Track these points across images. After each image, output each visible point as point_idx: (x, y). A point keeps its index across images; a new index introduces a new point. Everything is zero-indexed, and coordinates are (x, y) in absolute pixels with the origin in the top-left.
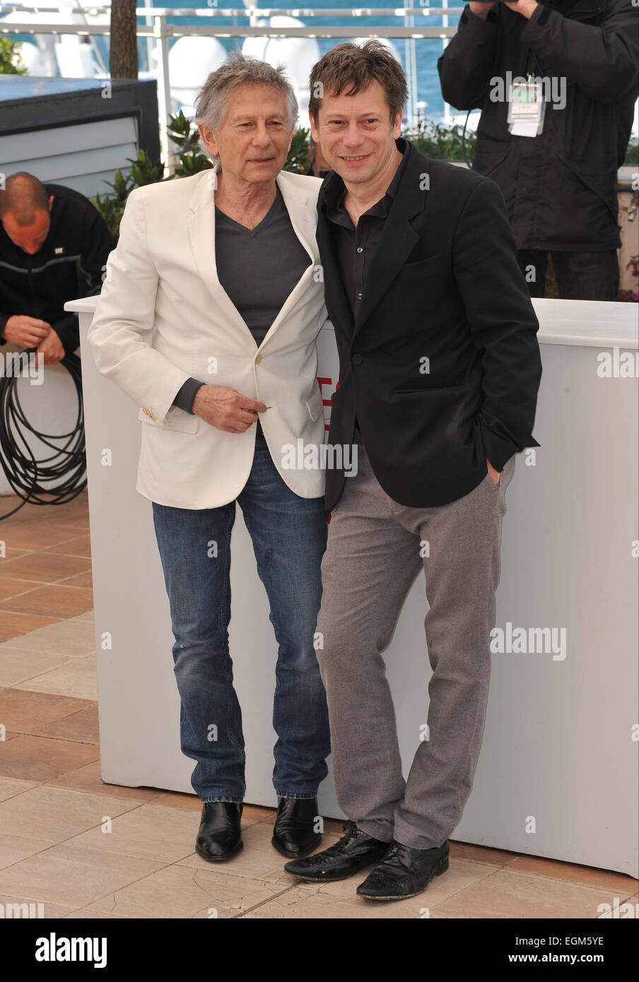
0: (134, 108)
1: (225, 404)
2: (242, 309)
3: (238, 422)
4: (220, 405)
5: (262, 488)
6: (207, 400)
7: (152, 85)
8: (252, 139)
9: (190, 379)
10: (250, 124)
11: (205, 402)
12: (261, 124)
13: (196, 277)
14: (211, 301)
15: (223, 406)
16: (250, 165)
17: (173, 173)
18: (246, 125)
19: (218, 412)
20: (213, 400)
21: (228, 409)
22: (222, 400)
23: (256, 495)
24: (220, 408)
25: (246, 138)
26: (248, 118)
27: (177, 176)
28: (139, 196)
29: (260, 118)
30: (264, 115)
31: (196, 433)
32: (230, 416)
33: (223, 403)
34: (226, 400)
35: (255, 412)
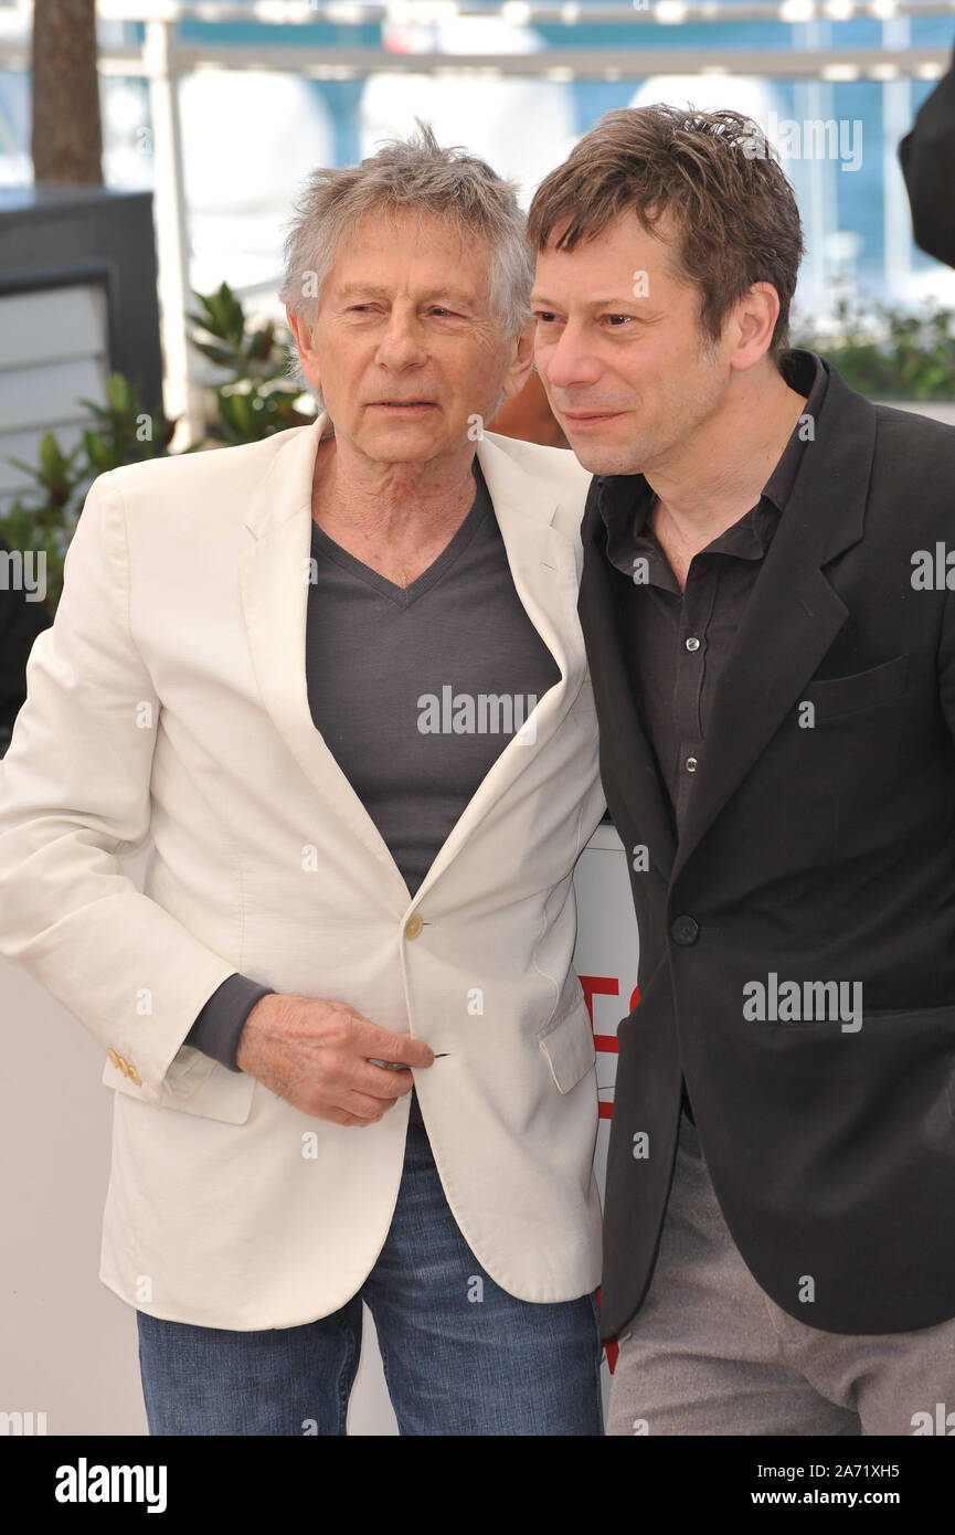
0: (92, 264)
1: (319, 1048)
2: (371, 793)
3: (356, 1096)
4: (306, 1050)
5: (421, 1273)
6: (275, 1035)
7: (141, 205)
8: (376, 349)
9: (234, 980)
10: (374, 308)
11: (269, 1039)
12: (401, 308)
13: (253, 707)
14: (289, 767)
15: (315, 1052)
16: (375, 414)
17: (200, 433)
18: (360, 309)
19: (302, 1067)
20: (291, 1035)
21: (328, 1060)
22: (312, 1037)
23: (407, 1293)
24: (309, 1057)
25: (364, 343)
26: (369, 291)
27: (211, 442)
28: (112, 490)
29: (400, 293)
30: (412, 287)
31: (246, 1124)
32: (333, 1078)
33: (313, 1044)
34: (322, 1036)
35: (404, 1070)
